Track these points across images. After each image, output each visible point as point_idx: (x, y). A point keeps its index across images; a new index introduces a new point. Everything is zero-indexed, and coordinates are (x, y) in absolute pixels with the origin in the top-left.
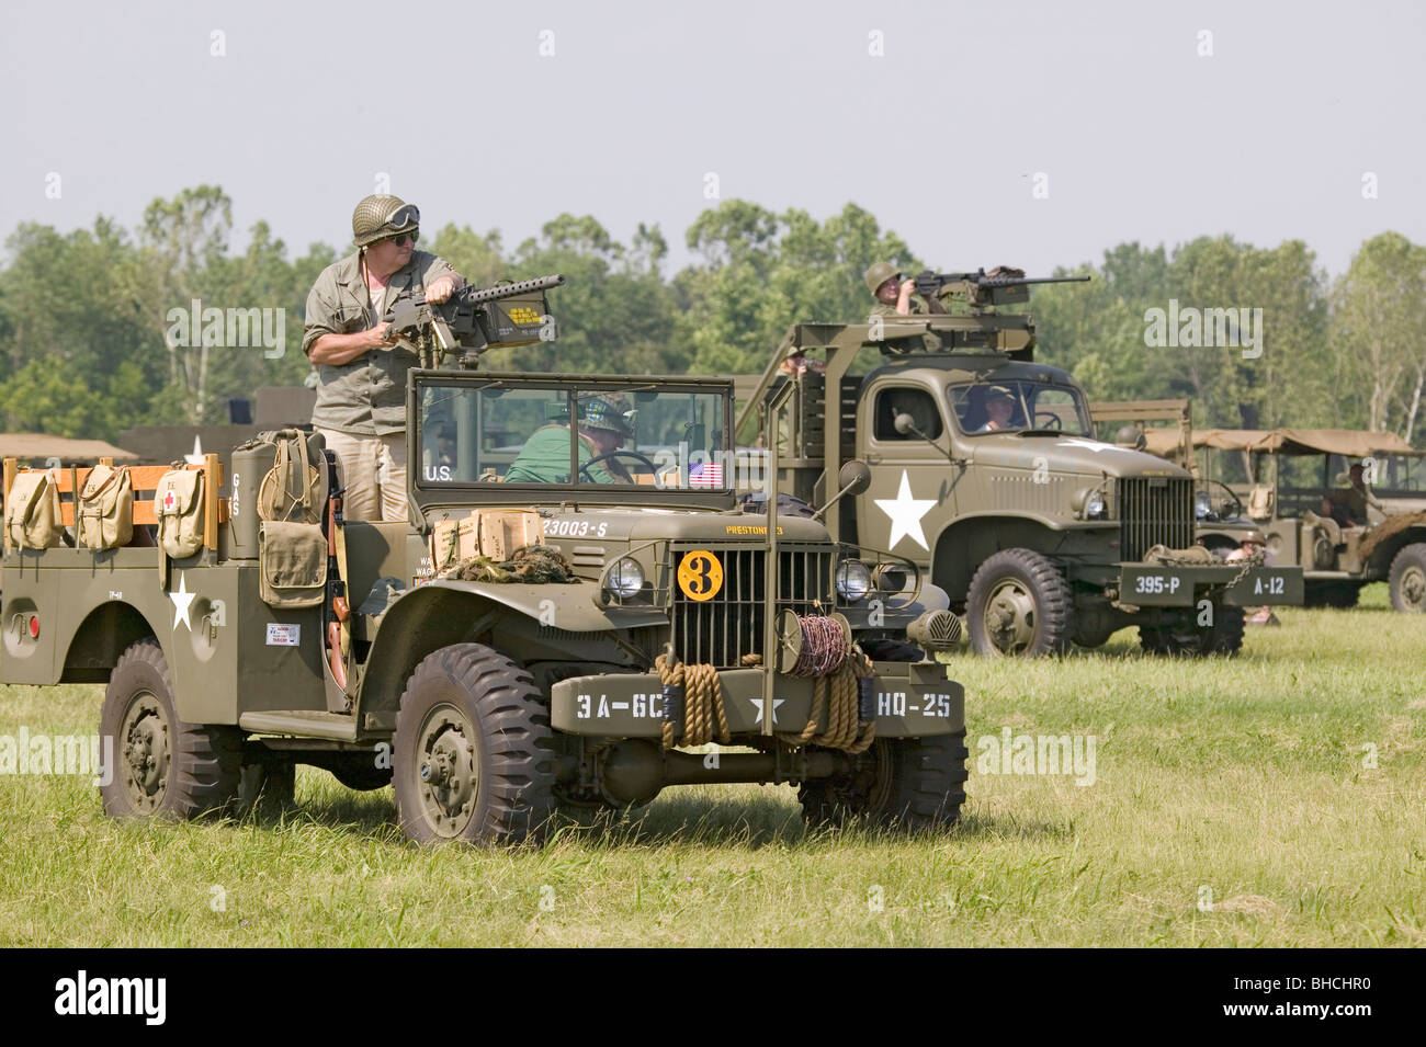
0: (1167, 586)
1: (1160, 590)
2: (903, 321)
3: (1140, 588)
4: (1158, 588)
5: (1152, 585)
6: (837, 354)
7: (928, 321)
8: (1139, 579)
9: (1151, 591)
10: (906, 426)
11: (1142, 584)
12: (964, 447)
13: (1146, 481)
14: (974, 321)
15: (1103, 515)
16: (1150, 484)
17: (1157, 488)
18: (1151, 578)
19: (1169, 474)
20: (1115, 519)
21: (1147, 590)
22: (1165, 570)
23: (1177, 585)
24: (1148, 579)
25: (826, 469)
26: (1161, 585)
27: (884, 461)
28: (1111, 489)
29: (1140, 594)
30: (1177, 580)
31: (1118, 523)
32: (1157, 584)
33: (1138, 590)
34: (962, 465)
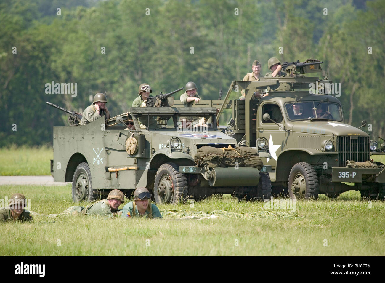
0: (351, 175)
1: (348, 177)
2: (269, 80)
3: (340, 176)
4: (347, 176)
5: (345, 175)
6: (249, 92)
7: (278, 80)
8: (339, 173)
9: (344, 177)
10: (267, 118)
11: (341, 175)
12: (289, 125)
13: (349, 137)
14: (294, 79)
15: (333, 150)
16: (350, 138)
17: (354, 140)
18: (345, 173)
19: (359, 134)
20: (337, 151)
21: (343, 177)
22: (351, 170)
23: (355, 175)
24: (343, 173)
25: (246, 134)
26: (348, 175)
27: (265, 131)
28: (336, 140)
29: (340, 178)
30: (355, 173)
31: (337, 152)
32: (347, 175)
33: (339, 177)
34: (289, 132)
